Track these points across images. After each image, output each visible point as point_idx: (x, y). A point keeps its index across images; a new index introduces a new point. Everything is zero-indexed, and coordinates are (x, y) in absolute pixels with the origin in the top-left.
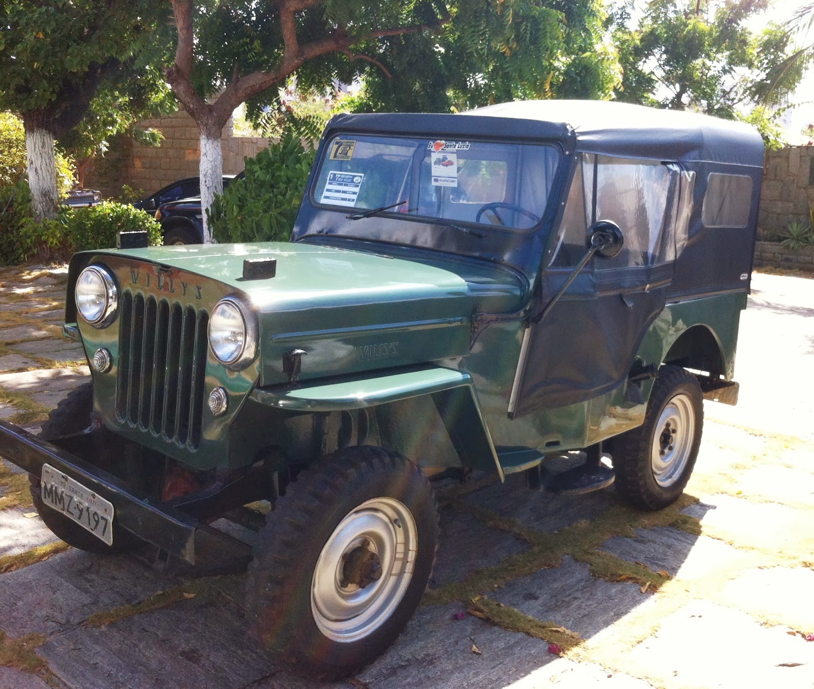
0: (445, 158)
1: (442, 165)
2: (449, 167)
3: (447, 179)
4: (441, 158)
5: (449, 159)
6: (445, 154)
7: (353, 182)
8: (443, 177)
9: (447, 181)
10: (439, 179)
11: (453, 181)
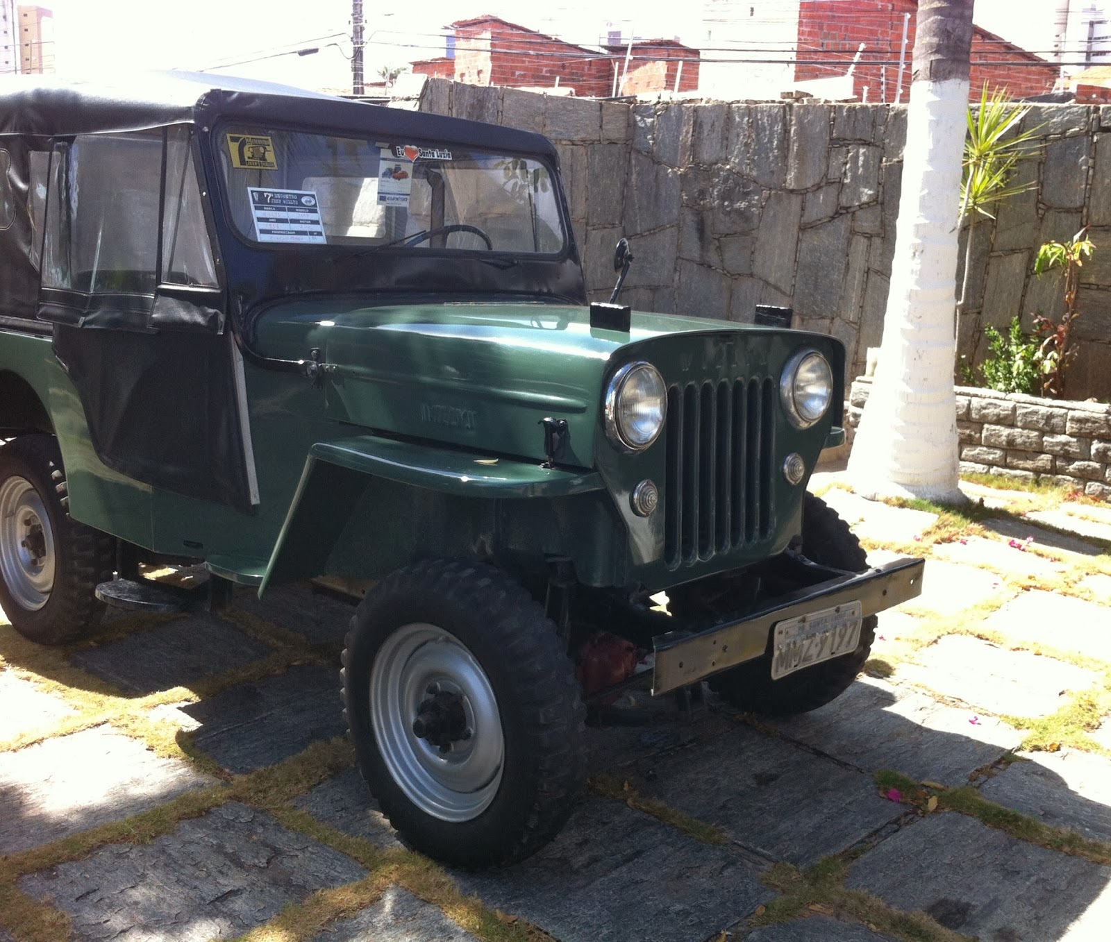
0: (398, 169)
1: (394, 177)
2: (403, 181)
3: (397, 197)
4: (393, 168)
5: (403, 170)
6: (398, 163)
7: (300, 204)
8: (392, 194)
9: (397, 199)
10: (387, 196)
11: (404, 200)
